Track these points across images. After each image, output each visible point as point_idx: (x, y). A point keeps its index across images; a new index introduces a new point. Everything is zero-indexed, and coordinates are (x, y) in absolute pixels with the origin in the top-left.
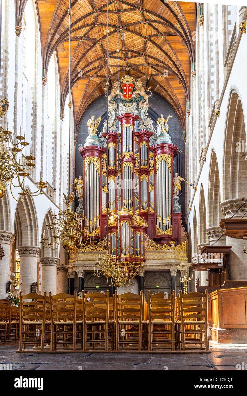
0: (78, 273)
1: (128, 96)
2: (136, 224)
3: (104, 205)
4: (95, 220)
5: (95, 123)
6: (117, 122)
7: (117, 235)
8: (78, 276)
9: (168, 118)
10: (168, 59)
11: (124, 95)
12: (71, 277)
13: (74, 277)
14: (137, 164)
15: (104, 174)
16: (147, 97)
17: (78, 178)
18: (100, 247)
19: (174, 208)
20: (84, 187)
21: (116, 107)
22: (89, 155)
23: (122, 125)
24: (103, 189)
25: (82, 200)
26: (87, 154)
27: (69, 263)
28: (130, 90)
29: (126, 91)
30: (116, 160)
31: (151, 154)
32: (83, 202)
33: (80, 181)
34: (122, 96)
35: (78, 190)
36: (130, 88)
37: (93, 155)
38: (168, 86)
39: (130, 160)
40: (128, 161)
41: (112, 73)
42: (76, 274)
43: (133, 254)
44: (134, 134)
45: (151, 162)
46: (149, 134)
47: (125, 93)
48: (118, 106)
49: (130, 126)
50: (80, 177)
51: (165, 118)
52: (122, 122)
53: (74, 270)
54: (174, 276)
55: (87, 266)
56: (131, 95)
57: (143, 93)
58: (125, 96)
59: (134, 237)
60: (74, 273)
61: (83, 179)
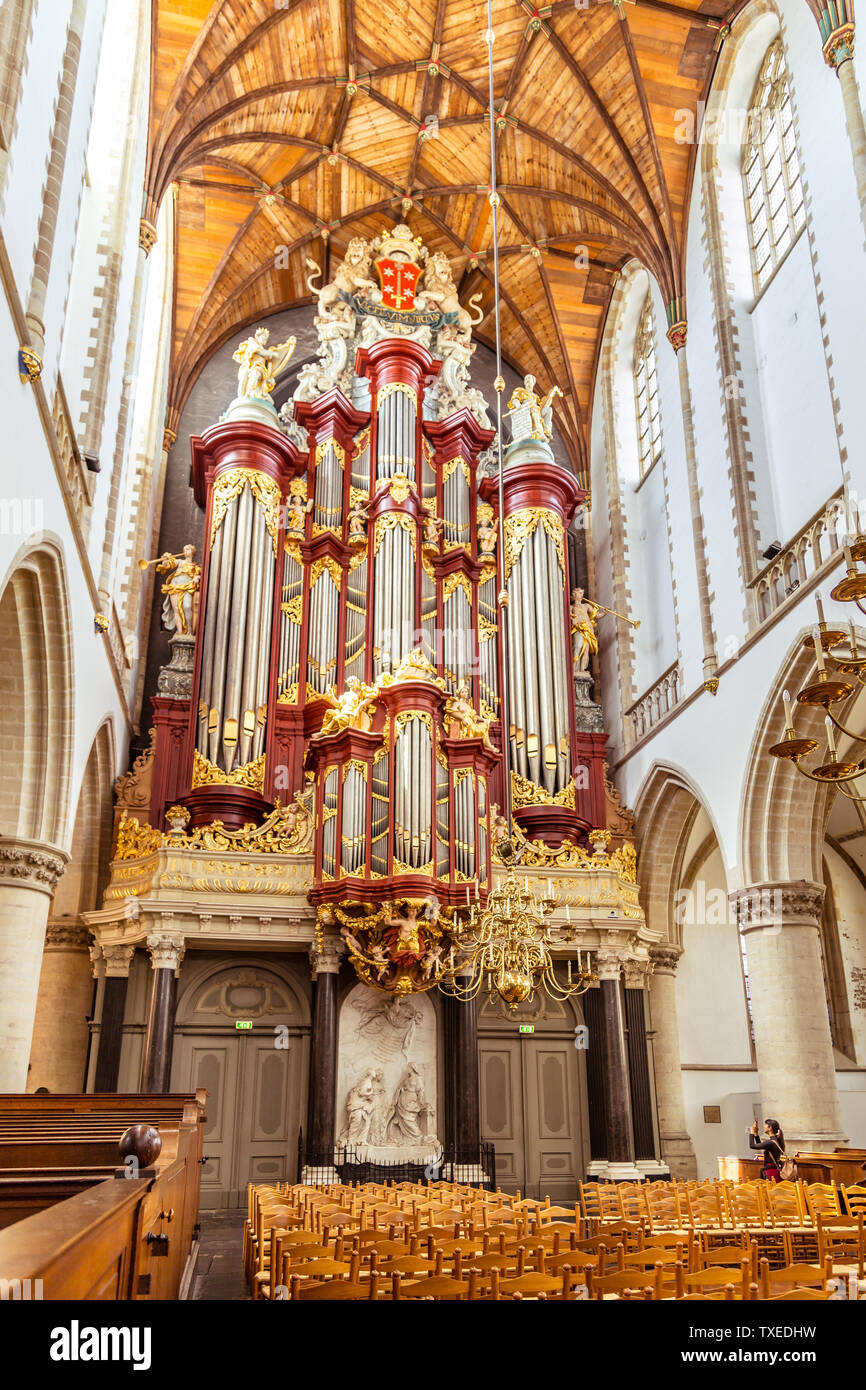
0: (160, 948)
1: (399, 299)
2: (458, 735)
3: (289, 669)
4: (249, 721)
5: (270, 353)
6: (352, 382)
7: (371, 775)
8: (156, 965)
9: (552, 394)
10: (606, 133)
11: (385, 294)
12: (110, 973)
13: (124, 973)
14: (432, 532)
15: (294, 554)
16: (467, 322)
17: (177, 551)
18: (275, 834)
19: (579, 713)
20: (202, 587)
21: (352, 327)
22: (239, 463)
23: (374, 390)
24: (285, 607)
25: (190, 638)
26: (231, 457)
27: (106, 905)
28: (406, 284)
29: (391, 281)
30: (345, 508)
31: (484, 512)
32: (196, 650)
33: (186, 565)
34: (377, 297)
35: (175, 599)
36: (409, 276)
37: (253, 463)
38: (537, 308)
39: (411, 507)
40: (398, 508)
41: (344, 212)
42: (142, 952)
43: (448, 870)
44: (421, 427)
45: (487, 535)
46: (479, 441)
47: (389, 289)
48: (359, 326)
49: (411, 390)
50: (188, 549)
51: (540, 391)
52: (375, 376)
53: (132, 935)
54: (613, 981)
55: (205, 914)
56: (410, 300)
57: (451, 304)
58: (386, 298)
59: (448, 792)
60: (129, 953)
61: (202, 558)
